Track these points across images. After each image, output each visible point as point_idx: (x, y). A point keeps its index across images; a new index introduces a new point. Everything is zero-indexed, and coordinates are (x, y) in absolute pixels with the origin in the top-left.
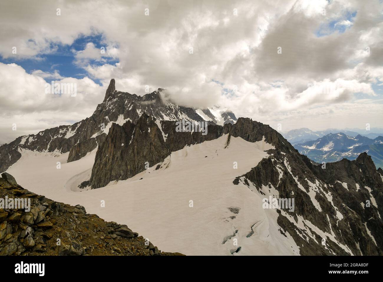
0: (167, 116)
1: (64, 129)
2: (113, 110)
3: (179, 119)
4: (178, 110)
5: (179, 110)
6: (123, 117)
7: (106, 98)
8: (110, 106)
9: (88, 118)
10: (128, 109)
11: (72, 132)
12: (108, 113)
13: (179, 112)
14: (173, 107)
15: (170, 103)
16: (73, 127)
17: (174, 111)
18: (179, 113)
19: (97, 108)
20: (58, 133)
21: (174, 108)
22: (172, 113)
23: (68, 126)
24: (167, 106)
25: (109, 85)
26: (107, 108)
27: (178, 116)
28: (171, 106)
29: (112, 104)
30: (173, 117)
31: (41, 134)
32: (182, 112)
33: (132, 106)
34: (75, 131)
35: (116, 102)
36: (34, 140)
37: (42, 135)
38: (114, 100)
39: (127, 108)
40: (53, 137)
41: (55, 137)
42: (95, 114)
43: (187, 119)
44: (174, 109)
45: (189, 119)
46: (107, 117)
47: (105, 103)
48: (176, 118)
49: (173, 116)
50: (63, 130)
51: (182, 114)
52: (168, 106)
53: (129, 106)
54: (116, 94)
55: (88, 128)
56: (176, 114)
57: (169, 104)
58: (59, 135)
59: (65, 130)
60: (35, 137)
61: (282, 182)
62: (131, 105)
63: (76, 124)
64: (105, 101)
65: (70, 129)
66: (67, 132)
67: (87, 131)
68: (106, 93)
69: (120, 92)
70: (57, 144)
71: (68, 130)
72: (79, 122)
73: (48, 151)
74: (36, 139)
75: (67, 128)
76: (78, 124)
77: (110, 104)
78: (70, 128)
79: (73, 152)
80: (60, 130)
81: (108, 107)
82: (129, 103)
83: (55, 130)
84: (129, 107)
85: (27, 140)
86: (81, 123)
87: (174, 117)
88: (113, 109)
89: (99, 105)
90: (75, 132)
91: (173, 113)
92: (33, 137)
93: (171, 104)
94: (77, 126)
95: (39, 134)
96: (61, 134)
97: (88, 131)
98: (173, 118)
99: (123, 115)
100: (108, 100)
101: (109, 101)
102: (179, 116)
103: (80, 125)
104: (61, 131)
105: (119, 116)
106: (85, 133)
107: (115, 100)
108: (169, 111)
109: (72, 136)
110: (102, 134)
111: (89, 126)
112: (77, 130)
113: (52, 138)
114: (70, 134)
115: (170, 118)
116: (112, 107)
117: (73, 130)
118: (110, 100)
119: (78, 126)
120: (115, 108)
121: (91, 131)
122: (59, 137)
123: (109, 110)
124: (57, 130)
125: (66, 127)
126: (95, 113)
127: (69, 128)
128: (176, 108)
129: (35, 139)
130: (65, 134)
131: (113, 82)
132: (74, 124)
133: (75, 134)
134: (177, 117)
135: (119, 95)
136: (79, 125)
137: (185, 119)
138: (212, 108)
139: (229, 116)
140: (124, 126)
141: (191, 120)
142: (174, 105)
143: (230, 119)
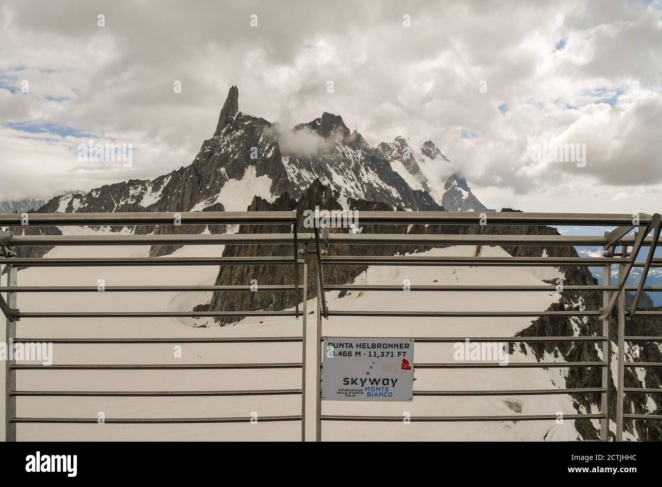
0: (339, 174)
1: (138, 187)
2: (234, 156)
3: (361, 181)
4: (361, 163)
5: (363, 164)
6: (255, 172)
7: (220, 128)
8: (227, 145)
9: (184, 167)
10: (265, 155)
11: (154, 194)
12: (224, 160)
13: (362, 167)
14: (351, 156)
15: (346, 147)
16: (157, 184)
17: (353, 165)
18: (363, 170)
19: (203, 148)
20: (127, 195)
21: (353, 157)
22: (349, 169)
23: (145, 181)
24: (339, 153)
25: (227, 100)
26: (223, 150)
27: (361, 174)
28: (348, 153)
29: (232, 142)
30: (351, 178)
31: (94, 194)
32: (369, 168)
33: (273, 148)
34: (160, 193)
35: (241, 137)
36: (82, 206)
37: (97, 196)
38: (237, 133)
39: (263, 152)
40: (118, 202)
41: (122, 203)
42: (198, 161)
43: (377, 184)
44: (352, 159)
45: (381, 184)
46: (223, 170)
47: (219, 138)
48: (356, 179)
49: (351, 175)
50: (136, 188)
51: (367, 170)
52: (342, 153)
53: (266, 148)
54: (241, 120)
55: (184, 189)
56: (356, 171)
57: (344, 149)
58: (129, 200)
59: (139, 189)
60: (84, 199)
61: (576, 348)
62: (270, 148)
63: (161, 179)
64: (218, 133)
65: (150, 189)
66: (144, 193)
67: (183, 195)
68: (221, 116)
69: (249, 118)
71: (146, 189)
72: (168, 176)
73: (111, 229)
74: (86, 205)
75: (144, 186)
76: (165, 179)
77: (228, 141)
78: (149, 186)
80: (131, 188)
81: (224, 147)
82: (267, 142)
83: (120, 189)
84: (268, 151)
85: (70, 203)
86: (170, 178)
87: (353, 178)
88: (234, 152)
89: (206, 143)
90: (160, 196)
91: (351, 167)
92: (79, 200)
93: (348, 149)
94: (163, 183)
95: (90, 194)
96: (133, 197)
97: (186, 196)
98: (349, 179)
99: (254, 168)
100: (223, 131)
101: (225, 134)
102: (363, 175)
103: (168, 180)
104: (132, 192)
105: (246, 170)
106: (180, 199)
107: (239, 133)
108: (343, 164)
109: (155, 204)
110: (216, 205)
111: (187, 185)
112: (163, 191)
113: (116, 205)
114: (149, 199)
115: (345, 180)
116: (232, 148)
117: (155, 189)
118: (229, 132)
119: (166, 184)
120: (238, 150)
121: (192, 196)
122: (129, 202)
123: (227, 154)
124: (124, 187)
125: (142, 183)
126: (198, 159)
127: (147, 185)
128: (358, 158)
129: (84, 204)
130: (139, 198)
131: (234, 92)
132: (157, 179)
133: (160, 198)
134: (357, 177)
135: (246, 123)
136: (166, 182)
137: (374, 183)
138: (423, 160)
139: (455, 181)
140: (276, 205)
141: (385, 186)
142: (353, 152)
143: (456, 187)
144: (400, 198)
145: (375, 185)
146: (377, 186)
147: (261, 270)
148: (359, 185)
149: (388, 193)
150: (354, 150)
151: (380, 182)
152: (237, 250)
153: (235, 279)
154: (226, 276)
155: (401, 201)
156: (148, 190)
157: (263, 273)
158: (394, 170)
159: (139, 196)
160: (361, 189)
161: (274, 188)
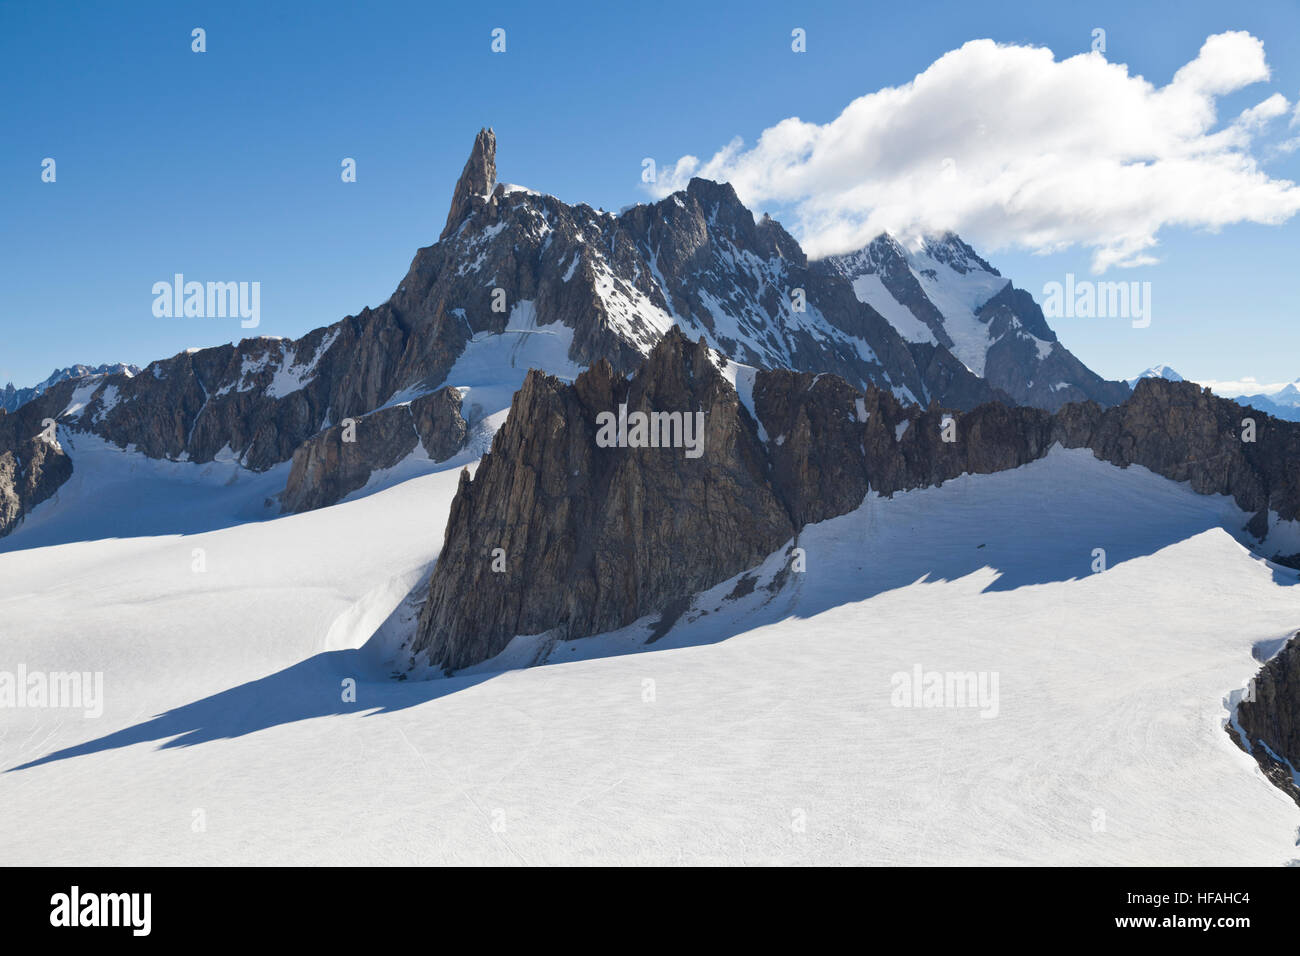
0: (729, 314)
1: (262, 355)
2: (486, 280)
3: (783, 327)
4: (781, 286)
5: (786, 287)
6: (533, 314)
7: (454, 220)
8: (472, 258)
9: (372, 308)
10: (558, 277)
11: (300, 370)
12: (462, 291)
13: (785, 295)
14: (756, 272)
15: (746, 252)
16: (305, 348)
17: (761, 291)
18: (787, 302)
19: (416, 265)
20: (237, 373)
21: (763, 275)
22: (753, 300)
23: (279, 342)
24: (729, 267)
26: (461, 268)
27: (781, 312)
28: (751, 267)
29: (481, 250)
30: (759, 320)
31: (157, 372)
33: (576, 261)
34: (313, 365)
35: (501, 238)
36: (125, 401)
37: (164, 377)
38: (494, 230)
39: (553, 270)
40: (214, 389)
41: (224, 391)
42: (404, 294)
43: (822, 333)
44: (760, 279)
45: (829, 332)
46: (460, 312)
47: (453, 243)
49: (757, 315)
50: (257, 358)
52: (736, 265)
53: (560, 261)
54: (501, 203)
55: (370, 358)
56: (771, 303)
58: (240, 384)
59: (265, 359)
60: (130, 385)
62: (569, 260)
63: (316, 336)
64: (449, 232)
65: (289, 358)
66: (275, 369)
67: (367, 371)
69: (519, 197)
70: (232, 423)
71: (280, 359)
72: (333, 327)
74: (136, 397)
75: (277, 352)
76: (327, 336)
77: (472, 249)
78: (288, 351)
79: (310, 467)
80: (244, 357)
81: (463, 262)
86: (338, 332)
87: (764, 322)
88: (486, 273)
89: (423, 253)
90: (313, 373)
91: (757, 297)
92: (120, 387)
93: (749, 255)
94: (321, 344)
95: (148, 371)
96: (250, 376)
97: (373, 372)
98: (755, 323)
99: (532, 305)
100: (463, 229)
101: (467, 234)
102: (787, 313)
103: (334, 338)
104: (247, 366)
105: (514, 311)
108: (738, 289)
109: (298, 392)
110: (442, 391)
111: (376, 349)
112: (319, 363)
113: (208, 396)
114: (288, 381)
115: (745, 326)
116: (481, 264)
117: (302, 359)
118: (475, 228)
119: (327, 347)
120: (495, 268)
121: (386, 374)
122: (239, 390)
123: (470, 277)
124: (229, 357)
125: (272, 345)
126: (403, 289)
127: (283, 349)
128: (772, 277)
129: (131, 396)
130: (266, 377)
131: (485, 143)
132: (305, 337)
133: (312, 379)
134: (773, 318)
135: (513, 209)
136: (327, 343)
137: (812, 330)
138: (931, 274)
139: (1014, 318)
140: (580, 388)
141: (839, 335)
142: (762, 262)
143: (1019, 333)
144: (878, 363)
145: (817, 337)
146: (823, 338)
147: (542, 541)
148: (778, 337)
149: (848, 351)
150: (765, 258)
151: (828, 329)
152: (487, 493)
153: (480, 564)
154: (458, 555)
155: (880, 370)
156: (285, 360)
157: (547, 547)
158: (861, 299)
159: (263, 374)
160: (782, 344)
161: (579, 352)
